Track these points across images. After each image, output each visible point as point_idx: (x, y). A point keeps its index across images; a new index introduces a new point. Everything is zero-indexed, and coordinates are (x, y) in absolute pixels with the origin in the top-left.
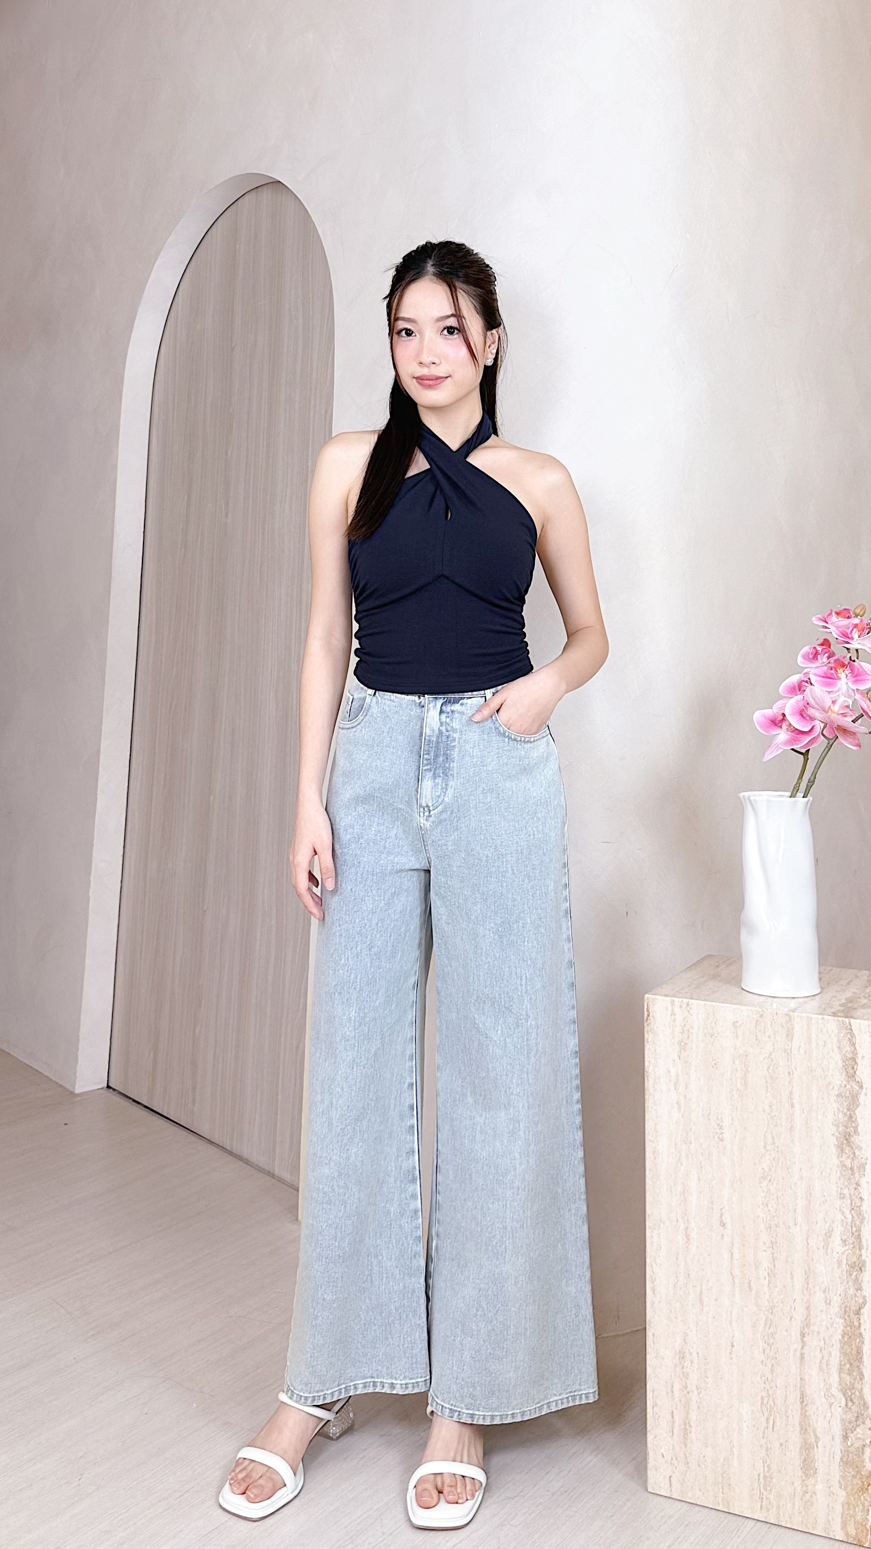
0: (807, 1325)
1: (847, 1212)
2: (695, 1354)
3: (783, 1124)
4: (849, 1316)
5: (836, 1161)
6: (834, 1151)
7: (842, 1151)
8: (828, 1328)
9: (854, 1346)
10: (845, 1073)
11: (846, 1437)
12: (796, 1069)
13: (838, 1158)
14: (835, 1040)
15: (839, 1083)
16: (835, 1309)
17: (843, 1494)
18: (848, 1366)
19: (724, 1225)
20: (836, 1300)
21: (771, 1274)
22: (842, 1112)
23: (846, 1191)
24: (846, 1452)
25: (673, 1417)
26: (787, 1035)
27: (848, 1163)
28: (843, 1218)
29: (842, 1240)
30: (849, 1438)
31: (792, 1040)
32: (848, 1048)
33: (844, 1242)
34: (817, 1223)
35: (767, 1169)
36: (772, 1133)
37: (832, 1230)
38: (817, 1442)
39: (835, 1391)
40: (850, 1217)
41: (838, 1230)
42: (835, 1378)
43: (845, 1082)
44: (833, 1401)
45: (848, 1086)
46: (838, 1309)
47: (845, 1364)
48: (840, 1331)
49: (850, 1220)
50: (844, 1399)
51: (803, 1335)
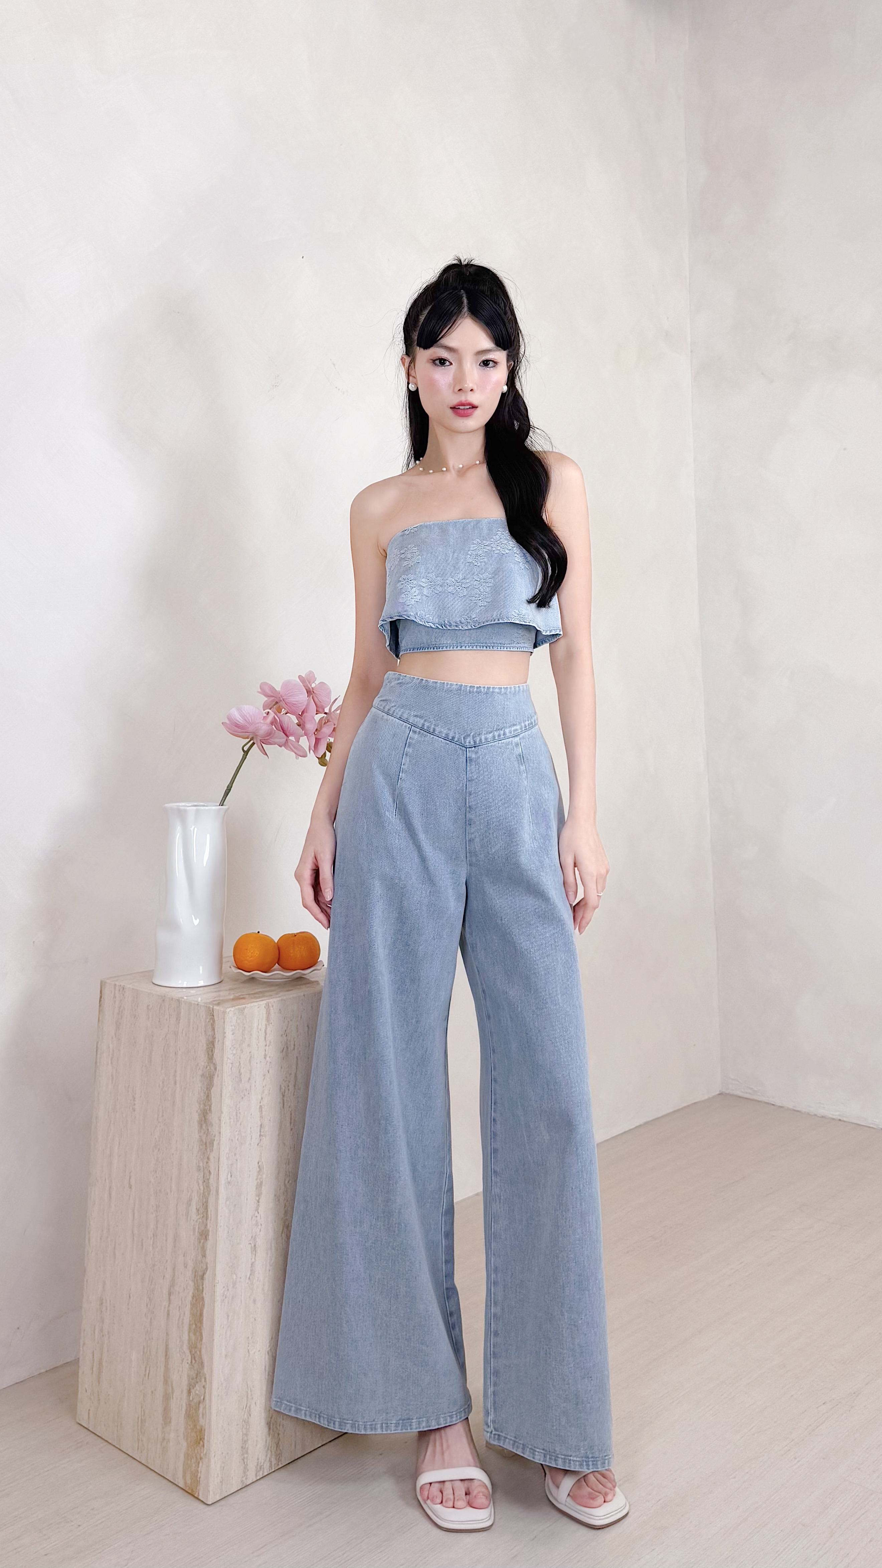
0: (173, 1284)
1: (201, 1182)
2: (108, 1301)
3: (169, 1099)
4: (197, 1280)
5: (197, 1136)
6: (195, 1126)
7: (201, 1127)
8: (184, 1290)
9: (198, 1309)
10: (207, 1056)
11: (189, 1392)
12: (180, 1050)
13: (199, 1133)
14: (203, 1024)
15: (203, 1064)
16: (189, 1273)
17: (185, 1444)
18: (194, 1326)
19: (131, 1188)
20: (191, 1264)
21: (155, 1235)
22: (204, 1090)
23: (201, 1164)
24: (189, 1405)
25: (93, 1357)
26: (177, 1019)
27: (204, 1138)
28: (198, 1189)
29: (197, 1209)
30: (191, 1394)
31: (179, 1023)
32: (210, 1033)
33: (198, 1210)
34: (183, 1191)
35: (157, 1139)
36: (162, 1107)
37: (192, 1199)
38: (173, 1393)
39: (185, 1348)
40: (202, 1188)
41: (195, 1199)
42: (186, 1337)
43: (206, 1063)
44: (184, 1357)
45: (208, 1067)
46: (190, 1272)
47: (192, 1324)
48: (191, 1294)
49: (202, 1192)
50: (190, 1357)
51: (170, 1294)
